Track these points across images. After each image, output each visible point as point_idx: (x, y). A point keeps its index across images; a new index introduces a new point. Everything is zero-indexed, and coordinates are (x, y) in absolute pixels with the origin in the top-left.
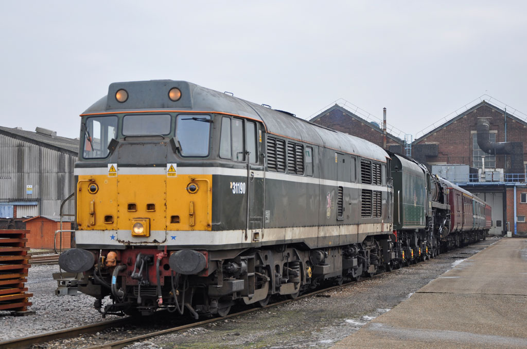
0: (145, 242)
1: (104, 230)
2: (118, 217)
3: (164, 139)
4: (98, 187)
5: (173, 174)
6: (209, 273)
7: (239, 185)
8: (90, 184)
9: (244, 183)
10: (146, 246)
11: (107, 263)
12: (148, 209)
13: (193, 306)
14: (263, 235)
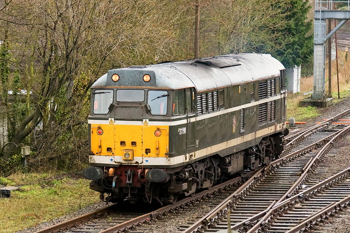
0: (130, 163)
1: (106, 156)
2: (115, 149)
3: (141, 104)
4: (103, 131)
5: (147, 125)
6: (167, 180)
7: (182, 129)
8: (98, 129)
9: (185, 128)
10: (131, 165)
11: (109, 174)
12: (132, 145)
13: (160, 198)
14: (195, 155)
